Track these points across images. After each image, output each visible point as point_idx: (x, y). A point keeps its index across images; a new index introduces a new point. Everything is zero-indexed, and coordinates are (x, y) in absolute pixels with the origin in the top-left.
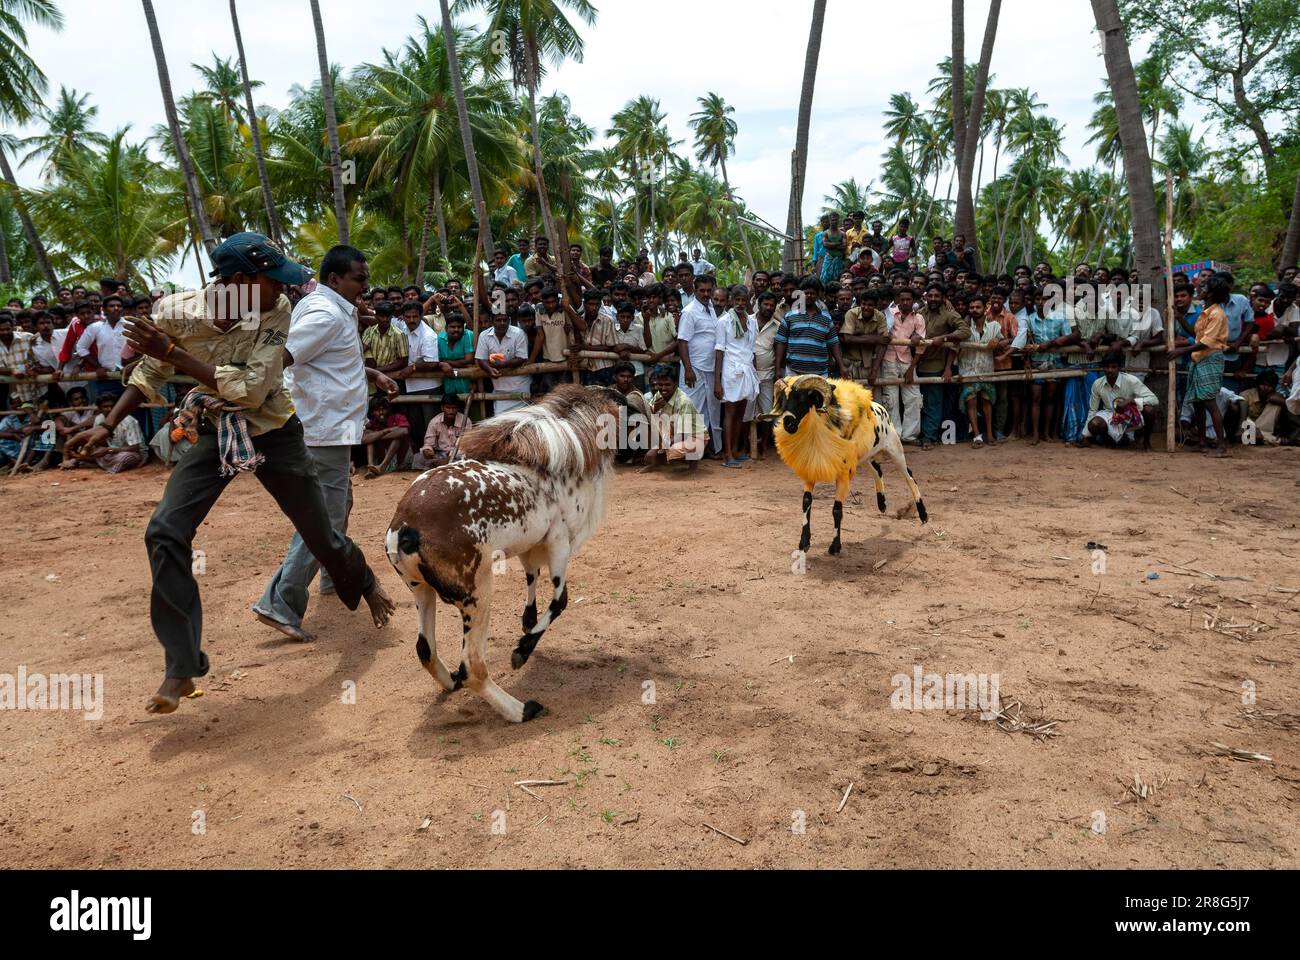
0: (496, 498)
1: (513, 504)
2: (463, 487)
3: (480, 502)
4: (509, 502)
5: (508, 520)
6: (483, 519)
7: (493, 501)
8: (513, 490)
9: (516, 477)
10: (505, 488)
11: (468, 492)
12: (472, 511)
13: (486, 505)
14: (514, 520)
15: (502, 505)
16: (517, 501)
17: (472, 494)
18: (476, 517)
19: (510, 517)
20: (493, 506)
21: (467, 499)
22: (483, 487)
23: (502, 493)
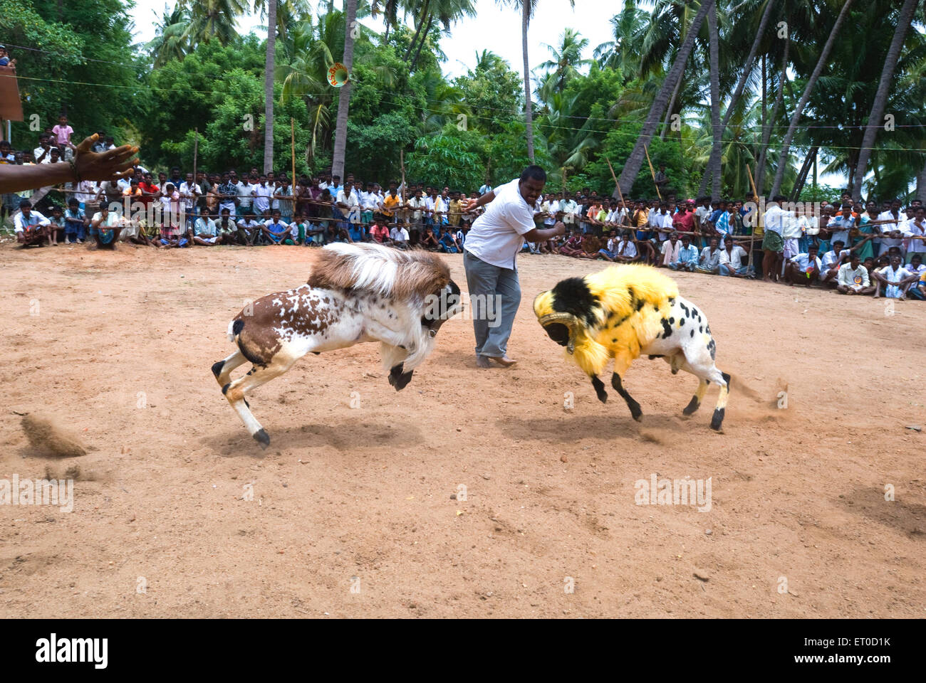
0: (304, 316)
1: (317, 322)
2: (281, 307)
3: (292, 317)
4: (315, 320)
5: (310, 333)
6: (292, 329)
7: (302, 318)
8: (320, 311)
9: (327, 300)
10: (313, 310)
11: (283, 310)
12: (284, 322)
13: (295, 320)
14: (315, 333)
15: (308, 321)
16: (321, 319)
17: (286, 311)
18: (286, 326)
19: (312, 331)
20: (301, 322)
21: (282, 314)
22: (296, 308)
23: (310, 313)
